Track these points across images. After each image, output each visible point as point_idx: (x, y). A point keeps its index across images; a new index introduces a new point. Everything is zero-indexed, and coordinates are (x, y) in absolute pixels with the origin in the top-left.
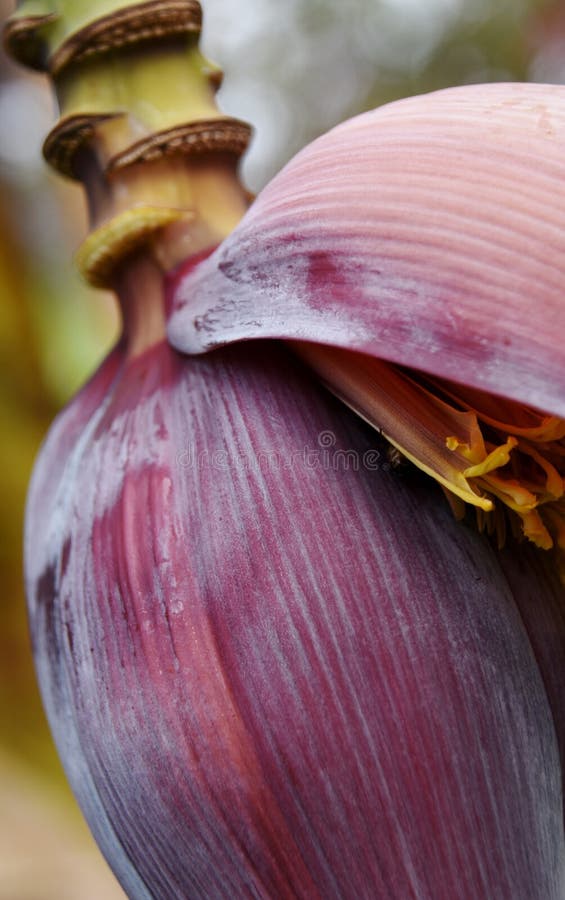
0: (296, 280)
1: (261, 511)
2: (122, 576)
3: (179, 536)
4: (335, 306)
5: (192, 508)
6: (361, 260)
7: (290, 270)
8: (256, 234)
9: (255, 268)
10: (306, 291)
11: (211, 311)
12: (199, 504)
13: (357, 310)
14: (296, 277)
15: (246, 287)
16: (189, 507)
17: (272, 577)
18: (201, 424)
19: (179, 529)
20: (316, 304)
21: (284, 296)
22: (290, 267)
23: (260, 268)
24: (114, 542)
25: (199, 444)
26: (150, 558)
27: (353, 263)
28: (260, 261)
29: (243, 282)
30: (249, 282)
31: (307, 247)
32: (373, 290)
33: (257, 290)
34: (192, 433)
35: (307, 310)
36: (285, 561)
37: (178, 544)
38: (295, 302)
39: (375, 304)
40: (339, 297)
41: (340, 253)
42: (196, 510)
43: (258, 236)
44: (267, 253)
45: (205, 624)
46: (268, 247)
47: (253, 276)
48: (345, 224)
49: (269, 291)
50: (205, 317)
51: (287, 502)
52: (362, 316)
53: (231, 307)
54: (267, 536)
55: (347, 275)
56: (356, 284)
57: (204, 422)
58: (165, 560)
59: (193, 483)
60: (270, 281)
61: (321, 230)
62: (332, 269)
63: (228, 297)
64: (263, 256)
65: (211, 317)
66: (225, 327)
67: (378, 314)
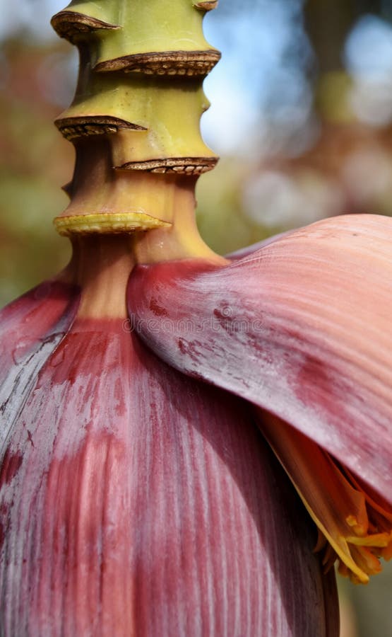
0: (290, 368)
1: (199, 519)
2: (72, 520)
3: (126, 507)
4: (319, 407)
5: (141, 489)
6: (351, 384)
7: (285, 357)
8: (262, 311)
9: (253, 337)
10: (296, 381)
11: (200, 344)
12: (147, 488)
13: (336, 419)
14: (289, 365)
15: (238, 345)
16: (138, 486)
17: (195, 573)
18: (160, 421)
19: (127, 502)
20: (302, 396)
21: (274, 373)
22: (287, 355)
23: (258, 340)
24: (70, 488)
25: (155, 436)
26: (98, 517)
27: (343, 383)
28: (260, 335)
29: (237, 339)
30: (244, 344)
31: (306, 348)
32: (353, 410)
33: (250, 354)
34: (150, 425)
35: (294, 397)
36: (209, 566)
37: (124, 514)
38: (283, 384)
39: (352, 422)
40: (327, 405)
41: (333, 369)
42: (144, 492)
43: (263, 314)
44: (269, 332)
45: (130, 584)
46: (271, 329)
47: (249, 341)
48: (352, 353)
49: (261, 362)
50: (191, 344)
51: (222, 521)
52: (339, 426)
53: (221, 353)
54: (199, 541)
55: (335, 388)
56: (341, 398)
57: (163, 419)
58: (112, 524)
59: (145, 467)
60: (264, 355)
61: (324, 343)
62: (324, 377)
63: (219, 342)
64: (264, 333)
65: (198, 348)
66: (211, 367)
67: (352, 430)
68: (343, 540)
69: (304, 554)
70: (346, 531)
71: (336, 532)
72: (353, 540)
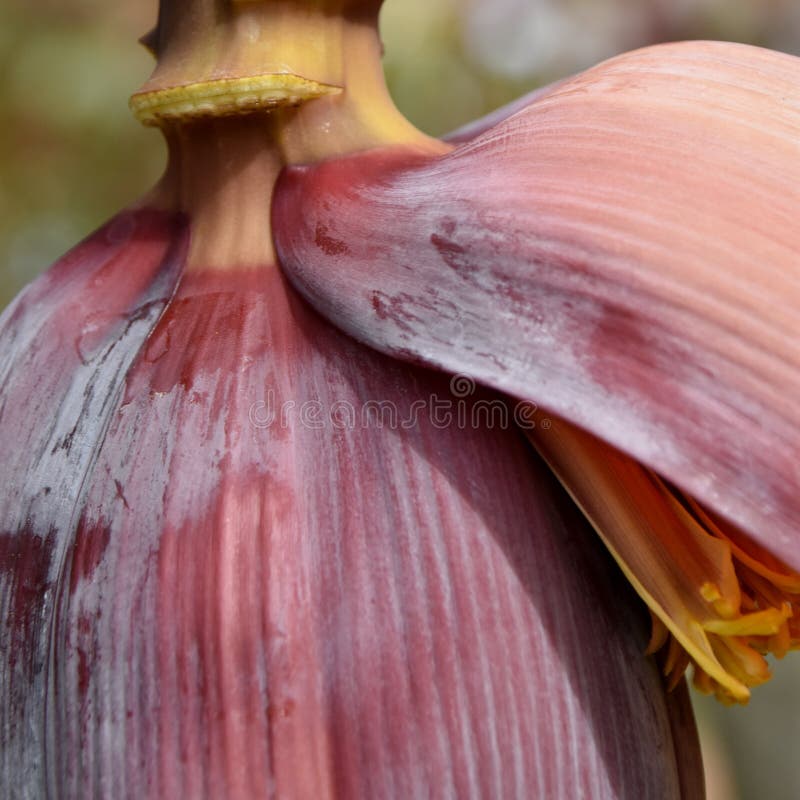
0: (577, 328)
1: (437, 613)
2: (208, 634)
3: (303, 603)
4: (633, 394)
5: (327, 568)
6: (687, 347)
7: (567, 310)
8: (517, 231)
9: (505, 278)
10: (589, 351)
11: (410, 299)
12: (339, 566)
13: (667, 412)
14: (575, 323)
15: (479, 296)
16: (322, 563)
17: (436, 710)
18: (351, 443)
19: (304, 592)
20: (602, 376)
21: (548, 340)
22: (568, 305)
23: (515, 283)
24: (199, 577)
25: (344, 471)
26: (255, 622)
27: (673, 346)
28: (518, 274)
29: (476, 285)
30: (489, 292)
31: (602, 291)
32: (696, 394)
33: (503, 309)
34: (333, 451)
35: (587, 379)
36: (460, 696)
37: (301, 614)
38: (566, 358)
39: (696, 415)
40: (648, 389)
41: (654, 323)
42: (334, 572)
43: (520, 236)
44: (532, 268)
45: (322, 740)
46: (537, 262)
47: (499, 287)
48: (685, 292)
49: (523, 322)
50: (395, 301)
51: (477, 612)
52: (672, 425)
53: (450, 312)
54: (439, 654)
55: (660, 357)
56: (672, 375)
57: (356, 440)
58: (281, 634)
59: (331, 527)
60: (528, 308)
61: (633, 278)
62: (640, 340)
63: (446, 294)
64: (525, 270)
65: (407, 307)
66: (436, 339)
67: (696, 430)
68: (698, 628)
69: (629, 659)
70: (702, 610)
71: (683, 614)
72: (715, 626)
